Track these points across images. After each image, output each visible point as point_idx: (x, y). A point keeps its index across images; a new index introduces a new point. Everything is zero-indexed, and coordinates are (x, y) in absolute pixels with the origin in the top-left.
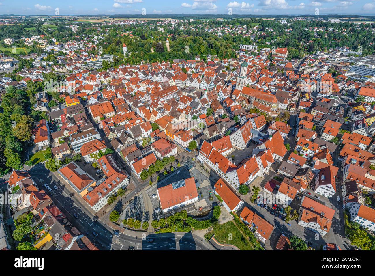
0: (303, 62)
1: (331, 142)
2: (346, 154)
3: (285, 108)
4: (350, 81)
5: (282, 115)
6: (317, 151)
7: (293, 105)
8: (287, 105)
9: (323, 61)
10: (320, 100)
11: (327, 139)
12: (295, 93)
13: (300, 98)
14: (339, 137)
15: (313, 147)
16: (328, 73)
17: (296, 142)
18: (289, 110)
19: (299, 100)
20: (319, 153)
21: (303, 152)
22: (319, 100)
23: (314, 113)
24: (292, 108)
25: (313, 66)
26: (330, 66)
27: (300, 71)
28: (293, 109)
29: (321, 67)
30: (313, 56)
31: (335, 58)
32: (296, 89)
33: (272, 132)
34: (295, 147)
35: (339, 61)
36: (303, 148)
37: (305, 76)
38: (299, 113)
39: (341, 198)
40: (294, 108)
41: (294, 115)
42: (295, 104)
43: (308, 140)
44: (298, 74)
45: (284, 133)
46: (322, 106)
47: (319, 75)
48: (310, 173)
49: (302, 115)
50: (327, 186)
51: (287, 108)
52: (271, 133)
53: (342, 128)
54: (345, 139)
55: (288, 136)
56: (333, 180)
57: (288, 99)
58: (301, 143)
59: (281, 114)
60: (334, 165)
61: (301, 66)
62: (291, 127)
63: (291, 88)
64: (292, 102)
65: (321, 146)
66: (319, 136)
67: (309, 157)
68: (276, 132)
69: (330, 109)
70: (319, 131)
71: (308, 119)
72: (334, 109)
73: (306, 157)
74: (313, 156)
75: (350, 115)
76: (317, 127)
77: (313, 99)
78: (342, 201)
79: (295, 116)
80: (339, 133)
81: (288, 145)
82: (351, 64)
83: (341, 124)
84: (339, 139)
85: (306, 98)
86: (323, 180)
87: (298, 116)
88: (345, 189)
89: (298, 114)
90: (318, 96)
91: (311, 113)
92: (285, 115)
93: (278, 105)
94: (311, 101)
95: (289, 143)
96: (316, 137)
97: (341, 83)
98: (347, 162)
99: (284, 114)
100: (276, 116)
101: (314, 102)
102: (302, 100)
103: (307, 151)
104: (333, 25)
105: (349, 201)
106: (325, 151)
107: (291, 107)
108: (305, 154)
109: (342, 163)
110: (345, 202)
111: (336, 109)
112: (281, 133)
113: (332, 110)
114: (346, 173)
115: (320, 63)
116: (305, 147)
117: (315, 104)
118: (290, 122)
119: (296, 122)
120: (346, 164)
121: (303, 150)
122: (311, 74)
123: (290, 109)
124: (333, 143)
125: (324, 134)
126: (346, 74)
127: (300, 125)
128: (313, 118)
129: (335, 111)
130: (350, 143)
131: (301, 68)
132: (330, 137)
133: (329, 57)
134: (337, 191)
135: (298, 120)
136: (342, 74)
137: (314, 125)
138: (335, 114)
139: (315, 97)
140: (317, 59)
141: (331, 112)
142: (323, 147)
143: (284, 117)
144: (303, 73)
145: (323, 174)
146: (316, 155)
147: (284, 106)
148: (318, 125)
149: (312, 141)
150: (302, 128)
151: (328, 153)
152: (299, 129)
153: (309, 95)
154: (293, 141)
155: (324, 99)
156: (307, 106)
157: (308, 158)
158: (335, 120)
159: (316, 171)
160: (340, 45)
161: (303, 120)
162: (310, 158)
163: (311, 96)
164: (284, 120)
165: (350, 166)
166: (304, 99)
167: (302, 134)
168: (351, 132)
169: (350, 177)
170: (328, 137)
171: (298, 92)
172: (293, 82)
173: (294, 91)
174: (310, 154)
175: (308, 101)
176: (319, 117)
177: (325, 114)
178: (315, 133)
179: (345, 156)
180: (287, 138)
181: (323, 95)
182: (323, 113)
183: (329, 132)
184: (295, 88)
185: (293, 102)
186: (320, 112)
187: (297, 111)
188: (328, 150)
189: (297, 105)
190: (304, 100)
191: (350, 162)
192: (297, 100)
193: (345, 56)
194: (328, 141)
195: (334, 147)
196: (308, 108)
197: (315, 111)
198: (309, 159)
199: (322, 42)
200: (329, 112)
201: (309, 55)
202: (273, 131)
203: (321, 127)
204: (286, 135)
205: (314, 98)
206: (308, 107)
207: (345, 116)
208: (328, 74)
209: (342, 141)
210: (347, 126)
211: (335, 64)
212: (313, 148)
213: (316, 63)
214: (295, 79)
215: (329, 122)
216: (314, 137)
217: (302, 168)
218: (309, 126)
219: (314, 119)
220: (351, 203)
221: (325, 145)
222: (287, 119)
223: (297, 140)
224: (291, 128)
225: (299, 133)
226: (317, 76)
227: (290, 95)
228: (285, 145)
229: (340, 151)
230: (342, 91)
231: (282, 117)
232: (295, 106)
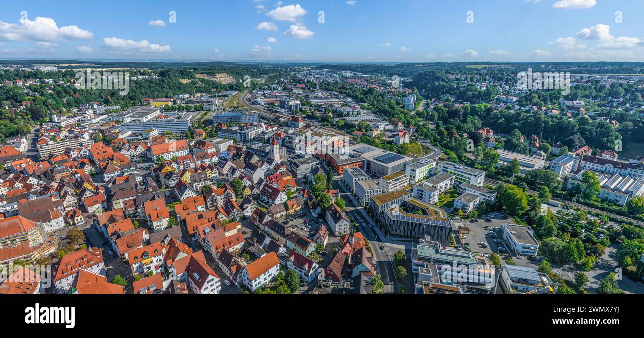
0: (37, 139)
1: (170, 227)
2: (195, 229)
3: (63, 224)
4: (132, 143)
5: (65, 241)
6: (164, 251)
7: (75, 212)
8: (61, 219)
9: (72, 128)
10: (114, 183)
11: (162, 227)
12: (62, 193)
13: (79, 195)
14: (173, 214)
15: (155, 250)
16: (95, 142)
17: (127, 262)
18: (74, 224)
19: (79, 200)
20: (168, 252)
21: (149, 268)
22: (111, 184)
23: (119, 204)
24: (76, 219)
25: (62, 140)
26: (91, 132)
27: (43, 152)
28: (79, 218)
29: (77, 137)
30: (50, 124)
31: (91, 119)
32: (59, 186)
33: (68, 282)
34: (131, 272)
35: (98, 122)
36: (144, 262)
37: (60, 158)
38: (95, 218)
39: (228, 279)
40: (81, 217)
41: (89, 226)
42: (77, 210)
43: (142, 246)
44: (42, 161)
45: (95, 267)
46: (124, 189)
47: (84, 149)
48: (179, 286)
49: (103, 217)
50: (208, 282)
51: (66, 222)
52: (68, 284)
53: (168, 203)
54: (181, 214)
55: (106, 264)
56: (208, 269)
57: (57, 207)
58: (136, 258)
59: (62, 239)
60: (194, 251)
61: (38, 146)
62: (99, 247)
63: (46, 189)
64: (67, 209)
65: (163, 241)
66: (150, 230)
67: (161, 266)
68: (77, 276)
69: (136, 188)
70: (145, 224)
71: (117, 219)
72: (140, 185)
73: (158, 271)
74: (165, 261)
75: (163, 183)
76: (137, 221)
77: (101, 186)
78: (231, 282)
79: (93, 226)
80: (170, 211)
81: (118, 277)
82: (117, 122)
83: (164, 199)
84: (176, 217)
85: (90, 190)
86: (198, 280)
87: (98, 224)
88: (224, 266)
89: (94, 221)
90: (106, 180)
91: (116, 207)
92: (72, 237)
93: (42, 230)
94: (102, 191)
95: (117, 273)
96: (148, 235)
97: (123, 150)
98: (203, 236)
99: (68, 237)
100: (52, 250)
101: (108, 191)
102: (84, 196)
103: (151, 262)
104: (49, 74)
105: (236, 275)
106: (172, 243)
107: (72, 217)
108: (153, 269)
109: (200, 241)
110: (235, 279)
111: (143, 185)
112: (89, 269)
113: (139, 187)
114: (211, 249)
115: (70, 132)
116: (146, 259)
117: (111, 191)
118: (92, 241)
119: (102, 234)
120: (204, 239)
121: (146, 264)
122: (69, 153)
123: (73, 221)
124: (173, 226)
125: (155, 224)
126: (121, 137)
127: (113, 234)
128: (124, 212)
129: (144, 187)
130: (189, 214)
131: (41, 148)
132: (165, 222)
133: (79, 121)
134: (220, 276)
135: (103, 229)
136: (117, 138)
137: (133, 222)
138: (147, 190)
139: (103, 182)
140: (60, 128)
141: (140, 191)
142: (167, 241)
143: (73, 241)
144: (51, 156)
145: (193, 272)
146: (167, 257)
147: (57, 224)
148: (138, 218)
149: (148, 243)
150: (119, 237)
151: (178, 242)
152: (116, 242)
153: (91, 185)
154: (120, 266)
155: (118, 179)
156: (100, 201)
157: (161, 271)
158: (153, 198)
159: (183, 277)
160: (84, 101)
161: (111, 225)
162: (163, 268)
163: (96, 184)
164: (77, 246)
165: (209, 238)
166: (88, 194)
167: (126, 245)
168: (180, 201)
169: (217, 249)
170: (162, 223)
171: (66, 188)
172: (42, 176)
173: (57, 189)
174: (159, 263)
175: (97, 193)
176: (130, 206)
177: (135, 197)
178: (142, 231)
179: (196, 231)
180: (106, 269)
181: (113, 175)
182: (131, 198)
183: (158, 217)
184: (55, 185)
185: (71, 208)
186: (126, 199)
187: (90, 218)
188: (174, 240)
189: (83, 208)
190: (88, 195)
191: (205, 234)
192: (76, 201)
193: (102, 114)
194: (167, 228)
195: (177, 230)
196: (105, 203)
197: (118, 201)
198: (164, 271)
199: (49, 101)
200: (138, 193)
201: (41, 125)
202: (71, 279)
203: (144, 217)
204: (102, 265)
205: (102, 184)
206: (103, 201)
207: (160, 187)
208: (97, 144)
209: (180, 217)
210: (171, 197)
211: (95, 127)
212: (156, 252)
213: (63, 135)
214: (44, 171)
215: (148, 204)
216: (146, 236)
217: (164, 289)
218: (126, 227)
219: (127, 213)
220: (239, 275)
221: (167, 236)
222: (81, 241)
223: (125, 259)
224: (101, 249)
225: (120, 247)
226: (82, 152)
227: (53, 199)
228: (112, 282)
229: (187, 230)
230: (132, 158)
231: (69, 243)
232: (79, 212)
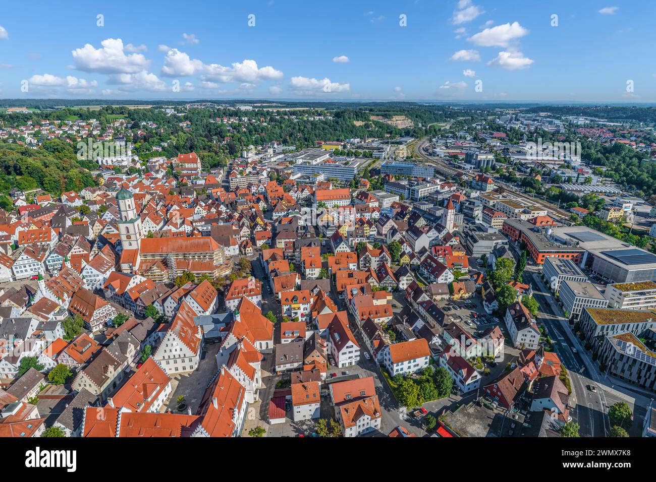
0: (230, 172)
1: (320, 278)
2: (344, 287)
3: (237, 252)
4: (301, 186)
5: (237, 267)
6: (312, 300)
7: (247, 243)
8: (237, 246)
9: (255, 164)
10: (280, 222)
11: (314, 276)
12: (241, 223)
13: (252, 228)
14: (325, 266)
15: (304, 298)
16: (271, 180)
17: (279, 302)
18: (245, 254)
19: (252, 233)
20: (315, 303)
21: (296, 313)
22: (277, 223)
23: (281, 244)
24: (247, 249)
25: (247, 175)
26: (269, 170)
27: (233, 186)
28: (249, 249)
29: (258, 173)
30: (241, 160)
31: (270, 158)
32: (239, 216)
33: (234, 304)
34: (281, 312)
35: (275, 161)
36: (293, 306)
37: (243, 192)
38: (261, 252)
39: (369, 352)
40: (251, 248)
41: (255, 259)
42: (249, 241)
43: (293, 290)
44: (231, 191)
45: (254, 297)
46: (286, 230)
47: (261, 186)
48: (320, 341)
49: (267, 254)
50: (347, 347)
51: (240, 251)
52: (234, 306)
53: (322, 253)
54: (333, 268)
55: (263, 298)
56: (349, 334)
57: (235, 235)
58: (287, 299)
59: (236, 265)
60: (339, 310)
61: (230, 178)
62: (260, 280)
63: (231, 217)
64: (243, 239)
65: (312, 291)
66: (303, 276)
67: (306, 315)
68: (241, 301)
69: (297, 232)
70: (299, 269)
71: (278, 257)
72: (301, 229)
73: (304, 319)
74: (311, 311)
75: (321, 231)
76: (293, 264)
77: (270, 223)
78: (371, 356)
79: (258, 260)
80: (323, 261)
81: (270, 313)
82: (291, 162)
83: (319, 248)
84: (327, 269)
85: (260, 225)
86: (339, 341)
87: (263, 259)
88: (366, 336)
89: (260, 254)
90: (275, 218)
91: (278, 246)
92: (242, 265)
93: (223, 252)
94: (269, 228)
95: (270, 309)
96: (300, 280)
97: (292, 191)
98: (350, 297)
99: (239, 264)
100: (228, 272)
101: (274, 229)
102: (256, 230)
103: (299, 308)
104: (246, 113)
105: (377, 351)
106: (319, 295)
107: (245, 247)
108: (299, 315)
109: (346, 301)
110: (375, 355)
111: (304, 229)
112: (250, 298)
113: (299, 231)
114: (356, 313)
115: (254, 168)
116: (295, 304)
117: (276, 230)
118: (256, 273)
119: (264, 269)
120: (350, 300)
121: (294, 309)
122: (250, 187)
123: (245, 250)
124: (324, 278)
125: (308, 271)
126: (292, 178)
127: (272, 271)
128: (284, 252)
129: (304, 231)
130: (340, 269)
131: (232, 180)
132: (317, 272)
133: (261, 158)
134: (360, 346)
135: (265, 264)
136: (288, 179)
137: (289, 264)
138: (306, 235)
139: (271, 219)
140: (247, 163)
141: (300, 234)
142: (316, 291)
143: (243, 269)
144: (237, 188)
145: (335, 331)
146: (313, 308)
147: (233, 250)
148: (294, 261)
149: (299, 288)
150: (276, 275)
151: (326, 296)
152: (273, 279)
153: (262, 220)
154: (273, 303)
155: (283, 219)
156: (266, 237)
157: (306, 320)
158: (310, 245)
159: (325, 334)
160: (267, 140)
161: (272, 262)
162: (308, 318)
163: (266, 221)
164: (244, 274)
165: (355, 300)
166: (259, 228)
167: (280, 285)
168: (333, 253)
169: (362, 315)
170: (314, 272)
171: (244, 220)
172: (229, 205)
173: (238, 219)
174: (305, 311)
175: (265, 229)
176: (289, 248)
177: (294, 240)
178: (296, 275)
179: (344, 289)
180: (263, 302)
181: (280, 214)
182: (291, 240)
183: (311, 265)
184: (237, 215)
185: (245, 238)
186: (287, 240)
187: (257, 251)
188: (323, 292)
189: (253, 240)
190: (259, 230)
191: (352, 295)
192: (249, 233)
193: (279, 154)
194: (317, 279)
195: (326, 282)
196: (270, 240)
197: (280, 241)
198: (308, 321)
199: (243, 138)
200: (298, 236)
201: (234, 159)
202: (236, 302)
203: (299, 261)
204: (260, 297)
205: (270, 221)
206: (269, 238)
207: (318, 235)
208: (272, 182)
209: (331, 270)
210: (326, 247)
211: (273, 166)
212: (305, 300)
213: (249, 169)
214: (231, 201)
215: (304, 249)
216: (298, 281)
217: (306, 339)
218: (283, 266)
219: (286, 254)
220: (380, 352)
221: (316, 287)
222: (248, 270)
223: (278, 297)
224: (262, 283)
225: (276, 286)
226: (259, 189)
227: (234, 228)
228: (266, 316)
229: (335, 285)
230: (298, 201)
231: (239, 269)
232: (250, 243)
